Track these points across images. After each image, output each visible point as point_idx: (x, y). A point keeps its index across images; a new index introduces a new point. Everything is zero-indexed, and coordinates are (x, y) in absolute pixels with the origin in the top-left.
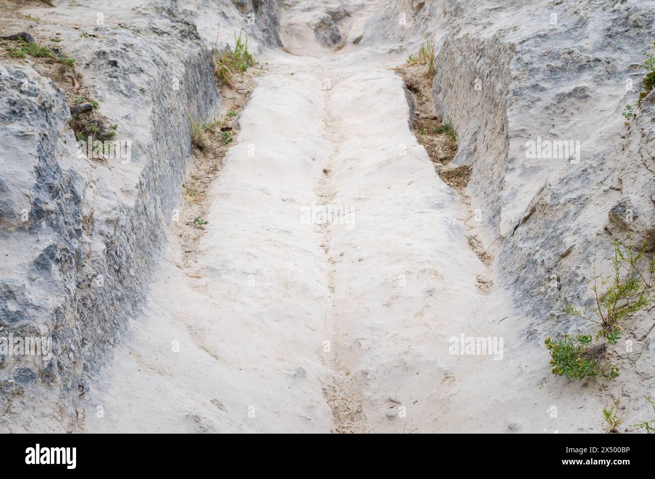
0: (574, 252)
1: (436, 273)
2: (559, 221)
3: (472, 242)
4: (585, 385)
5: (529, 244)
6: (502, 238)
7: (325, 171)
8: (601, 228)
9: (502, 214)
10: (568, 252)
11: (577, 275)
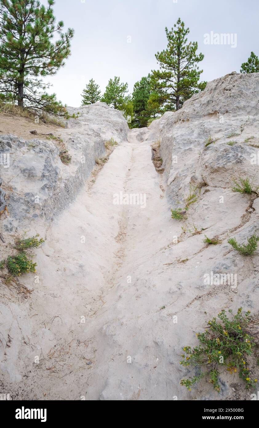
0: (182, 188)
1: (150, 194)
2: (180, 181)
3: (161, 187)
4: (180, 221)
5: (173, 187)
6: (168, 186)
7: (129, 170)
8: (189, 182)
9: (169, 179)
10: (181, 188)
11: (182, 194)
